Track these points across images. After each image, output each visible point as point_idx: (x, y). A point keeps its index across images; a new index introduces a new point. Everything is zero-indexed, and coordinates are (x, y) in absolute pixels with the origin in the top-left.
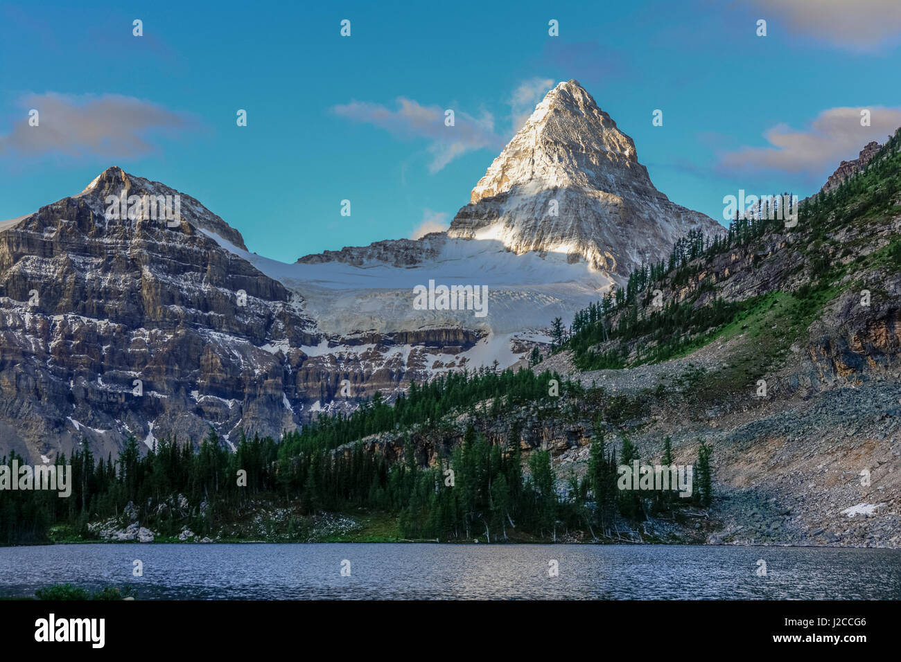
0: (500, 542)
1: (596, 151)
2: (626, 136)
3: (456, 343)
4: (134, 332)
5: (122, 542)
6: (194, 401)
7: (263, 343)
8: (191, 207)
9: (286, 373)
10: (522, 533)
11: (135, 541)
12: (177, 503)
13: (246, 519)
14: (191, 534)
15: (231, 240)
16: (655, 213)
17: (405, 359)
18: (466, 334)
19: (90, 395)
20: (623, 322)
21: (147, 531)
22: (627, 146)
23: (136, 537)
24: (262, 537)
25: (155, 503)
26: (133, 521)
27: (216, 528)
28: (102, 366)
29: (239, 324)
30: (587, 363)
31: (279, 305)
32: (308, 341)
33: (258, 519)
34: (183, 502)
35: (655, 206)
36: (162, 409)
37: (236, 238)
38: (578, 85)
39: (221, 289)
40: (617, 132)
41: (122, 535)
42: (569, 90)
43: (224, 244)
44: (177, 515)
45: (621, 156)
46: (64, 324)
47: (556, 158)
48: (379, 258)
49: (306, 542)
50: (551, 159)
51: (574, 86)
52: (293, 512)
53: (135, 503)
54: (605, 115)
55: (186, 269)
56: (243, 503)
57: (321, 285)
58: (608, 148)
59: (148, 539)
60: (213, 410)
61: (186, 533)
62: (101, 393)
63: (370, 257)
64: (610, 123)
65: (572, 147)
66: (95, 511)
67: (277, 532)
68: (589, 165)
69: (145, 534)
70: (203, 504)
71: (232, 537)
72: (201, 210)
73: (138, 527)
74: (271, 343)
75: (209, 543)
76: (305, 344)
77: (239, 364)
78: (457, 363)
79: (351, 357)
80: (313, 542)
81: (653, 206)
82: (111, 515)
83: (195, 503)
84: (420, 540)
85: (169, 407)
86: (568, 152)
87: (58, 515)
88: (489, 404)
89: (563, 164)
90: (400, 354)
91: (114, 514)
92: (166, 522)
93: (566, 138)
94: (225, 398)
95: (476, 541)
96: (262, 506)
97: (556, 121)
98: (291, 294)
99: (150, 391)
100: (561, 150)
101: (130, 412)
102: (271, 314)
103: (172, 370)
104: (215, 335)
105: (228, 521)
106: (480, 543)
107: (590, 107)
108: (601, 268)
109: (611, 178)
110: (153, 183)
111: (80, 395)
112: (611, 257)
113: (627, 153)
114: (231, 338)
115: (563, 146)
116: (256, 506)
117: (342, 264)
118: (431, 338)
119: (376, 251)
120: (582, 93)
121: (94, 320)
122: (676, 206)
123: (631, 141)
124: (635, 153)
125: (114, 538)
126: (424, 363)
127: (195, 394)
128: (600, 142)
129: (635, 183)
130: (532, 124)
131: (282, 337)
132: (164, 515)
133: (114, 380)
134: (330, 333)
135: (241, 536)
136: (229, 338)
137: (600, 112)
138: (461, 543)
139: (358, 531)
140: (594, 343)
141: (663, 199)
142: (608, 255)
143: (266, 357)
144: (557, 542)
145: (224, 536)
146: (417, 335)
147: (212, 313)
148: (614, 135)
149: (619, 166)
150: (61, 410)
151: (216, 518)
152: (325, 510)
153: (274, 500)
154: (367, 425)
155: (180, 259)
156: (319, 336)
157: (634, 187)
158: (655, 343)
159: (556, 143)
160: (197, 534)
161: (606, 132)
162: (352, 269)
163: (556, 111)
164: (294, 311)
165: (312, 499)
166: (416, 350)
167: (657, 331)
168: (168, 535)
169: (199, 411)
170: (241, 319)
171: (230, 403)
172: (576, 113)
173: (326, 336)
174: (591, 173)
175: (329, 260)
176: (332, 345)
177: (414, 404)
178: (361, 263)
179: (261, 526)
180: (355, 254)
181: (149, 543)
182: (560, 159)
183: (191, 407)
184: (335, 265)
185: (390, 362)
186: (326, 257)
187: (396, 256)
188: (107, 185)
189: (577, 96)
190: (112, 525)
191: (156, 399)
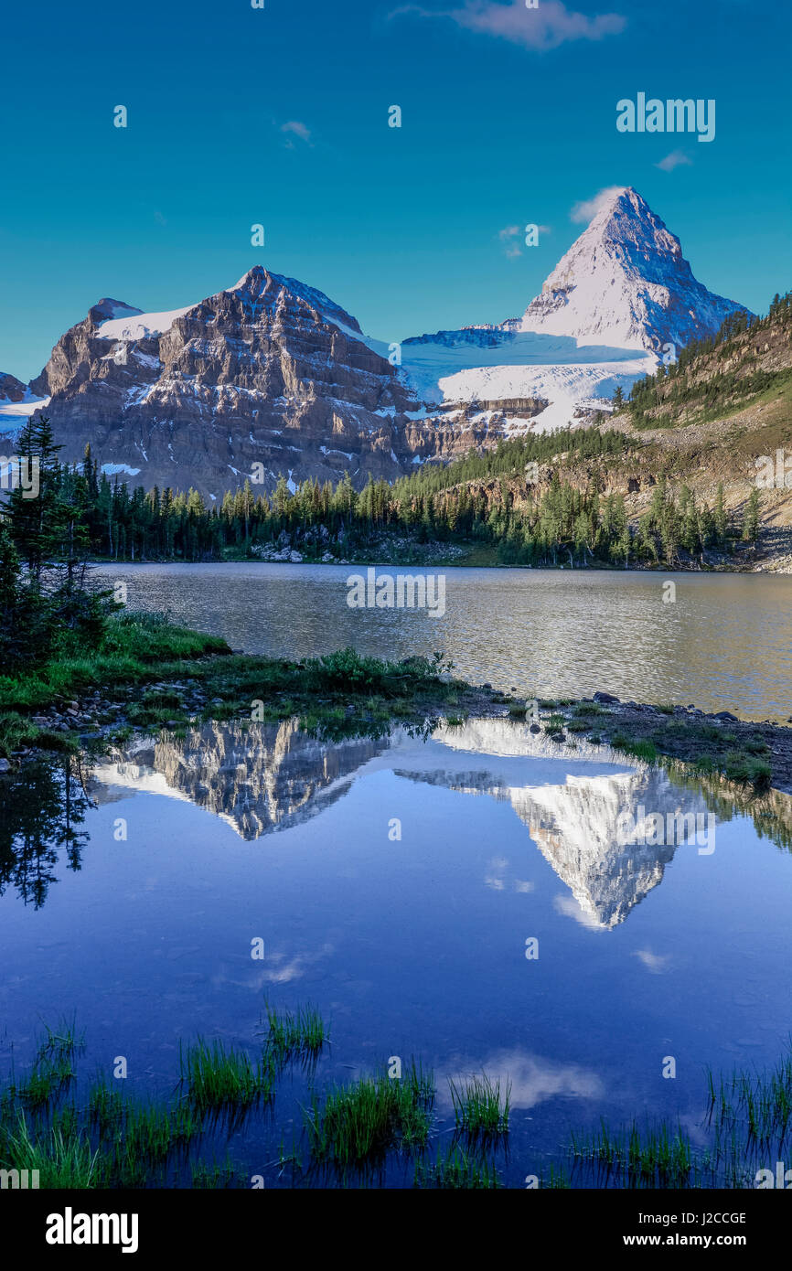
0: (581, 568)
1: (648, 249)
2: (673, 235)
3: (528, 409)
4: (276, 400)
5: (278, 562)
6: (323, 454)
7: (375, 409)
8: (318, 299)
9: (393, 433)
10: (600, 561)
11: (288, 561)
12: (320, 533)
13: (375, 546)
14: (332, 557)
15: (349, 326)
16: (695, 301)
17: (488, 422)
18: (536, 402)
19: (244, 449)
20: (675, 388)
21: (297, 553)
22: (674, 243)
23: (289, 558)
24: (388, 561)
25: (302, 532)
26: (286, 546)
27: (351, 553)
28: (252, 426)
29: (356, 394)
30: (644, 422)
31: (387, 378)
32: (411, 408)
33: (384, 546)
34: (325, 531)
35: (695, 296)
36: (299, 460)
37: (353, 323)
38: (634, 191)
39: (342, 366)
40: (666, 232)
41: (278, 557)
42: (627, 196)
43: (345, 329)
44: (320, 542)
45: (669, 253)
46: (224, 392)
47: (614, 254)
48: (467, 340)
49: (423, 566)
50: (610, 256)
51: (631, 192)
52: (412, 541)
53: (287, 531)
54: (657, 217)
55: (315, 349)
56: (372, 533)
57: (420, 362)
58: (658, 246)
59: (298, 560)
60: (337, 461)
61: (327, 556)
62: (252, 447)
63: (459, 340)
64: (660, 224)
65: (628, 245)
66: (256, 537)
67: (400, 557)
68: (642, 261)
69: (295, 556)
70: (340, 534)
71: (364, 560)
72: (326, 301)
73: (290, 550)
74: (381, 409)
75: (346, 564)
76: (407, 410)
77: (357, 425)
78: (529, 426)
79: (444, 420)
80: (428, 565)
81: (693, 296)
82: (268, 541)
83: (334, 532)
84: (516, 565)
85: (305, 458)
86: (624, 249)
87: (228, 539)
88: (564, 456)
89: (620, 260)
90: (483, 419)
91: (271, 540)
92: (312, 547)
93: (623, 238)
94: (347, 452)
95: (562, 567)
96: (387, 536)
97: (615, 222)
98: (397, 370)
99: (289, 445)
100: (619, 247)
101: (275, 462)
102: (381, 386)
103: (306, 430)
104: (338, 402)
105: (361, 546)
106: (565, 568)
107: (644, 210)
108: (649, 347)
109: (659, 271)
110: (288, 279)
111: (236, 448)
112: (657, 338)
113: (673, 250)
114: (350, 405)
115: (620, 244)
116: (382, 536)
117: (438, 345)
118: (508, 406)
119: (465, 335)
120: (638, 198)
121: (246, 390)
122: (713, 295)
123: (677, 240)
124: (680, 250)
125: (272, 558)
126: (503, 426)
127: (323, 449)
128: (652, 241)
129: (679, 276)
130: (596, 226)
131: (390, 405)
132: (310, 542)
133: (262, 437)
134: (428, 401)
135: (371, 560)
136: (349, 405)
137: (652, 215)
138: (549, 568)
139: (464, 558)
140: (648, 408)
141: (702, 289)
142: (654, 336)
143: (377, 421)
144: (629, 569)
145: (357, 559)
146: (497, 403)
147: (335, 385)
148: (663, 235)
149: (666, 261)
150: (223, 460)
151: (350, 544)
152: (437, 540)
153: (396, 530)
154: (463, 473)
155: (310, 341)
156: (418, 403)
157: (679, 280)
158: (702, 407)
159: (615, 242)
160: (337, 557)
161: (656, 232)
162: (445, 349)
163: (615, 214)
164: (399, 383)
165: (427, 531)
166: (496, 415)
167: (704, 397)
168: (314, 557)
169: (327, 462)
170: (358, 390)
171: (350, 456)
172: (632, 217)
173: (425, 404)
174: (643, 267)
175: (426, 342)
176: (429, 411)
177: (502, 457)
178: (453, 344)
179: (387, 552)
180: (447, 337)
181: (298, 563)
182: (618, 256)
183: (320, 459)
184: (432, 346)
185: (476, 425)
186: (425, 339)
187: (481, 339)
188: (253, 281)
189: (634, 201)
190: (270, 548)
191: (295, 453)
